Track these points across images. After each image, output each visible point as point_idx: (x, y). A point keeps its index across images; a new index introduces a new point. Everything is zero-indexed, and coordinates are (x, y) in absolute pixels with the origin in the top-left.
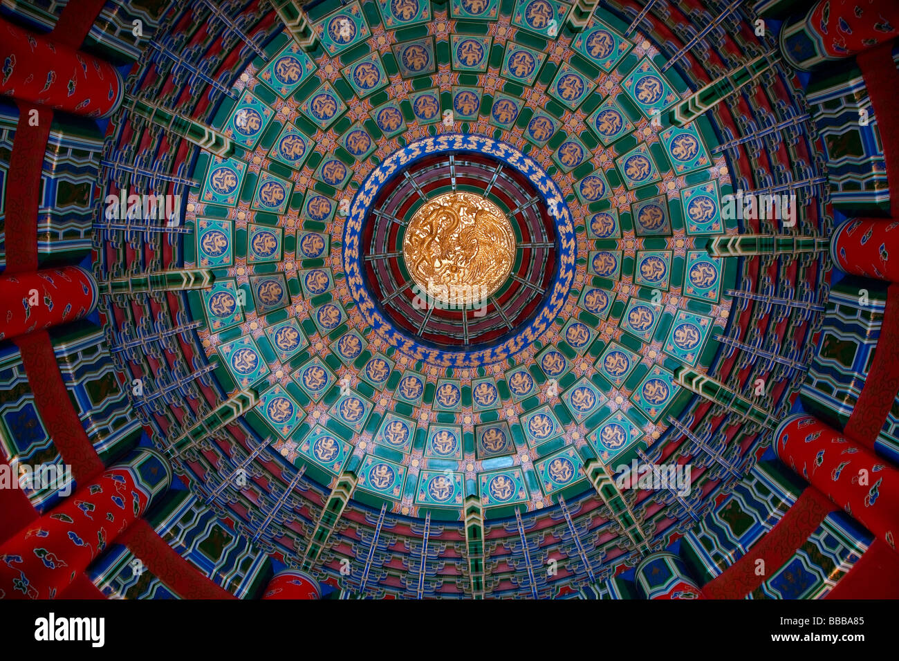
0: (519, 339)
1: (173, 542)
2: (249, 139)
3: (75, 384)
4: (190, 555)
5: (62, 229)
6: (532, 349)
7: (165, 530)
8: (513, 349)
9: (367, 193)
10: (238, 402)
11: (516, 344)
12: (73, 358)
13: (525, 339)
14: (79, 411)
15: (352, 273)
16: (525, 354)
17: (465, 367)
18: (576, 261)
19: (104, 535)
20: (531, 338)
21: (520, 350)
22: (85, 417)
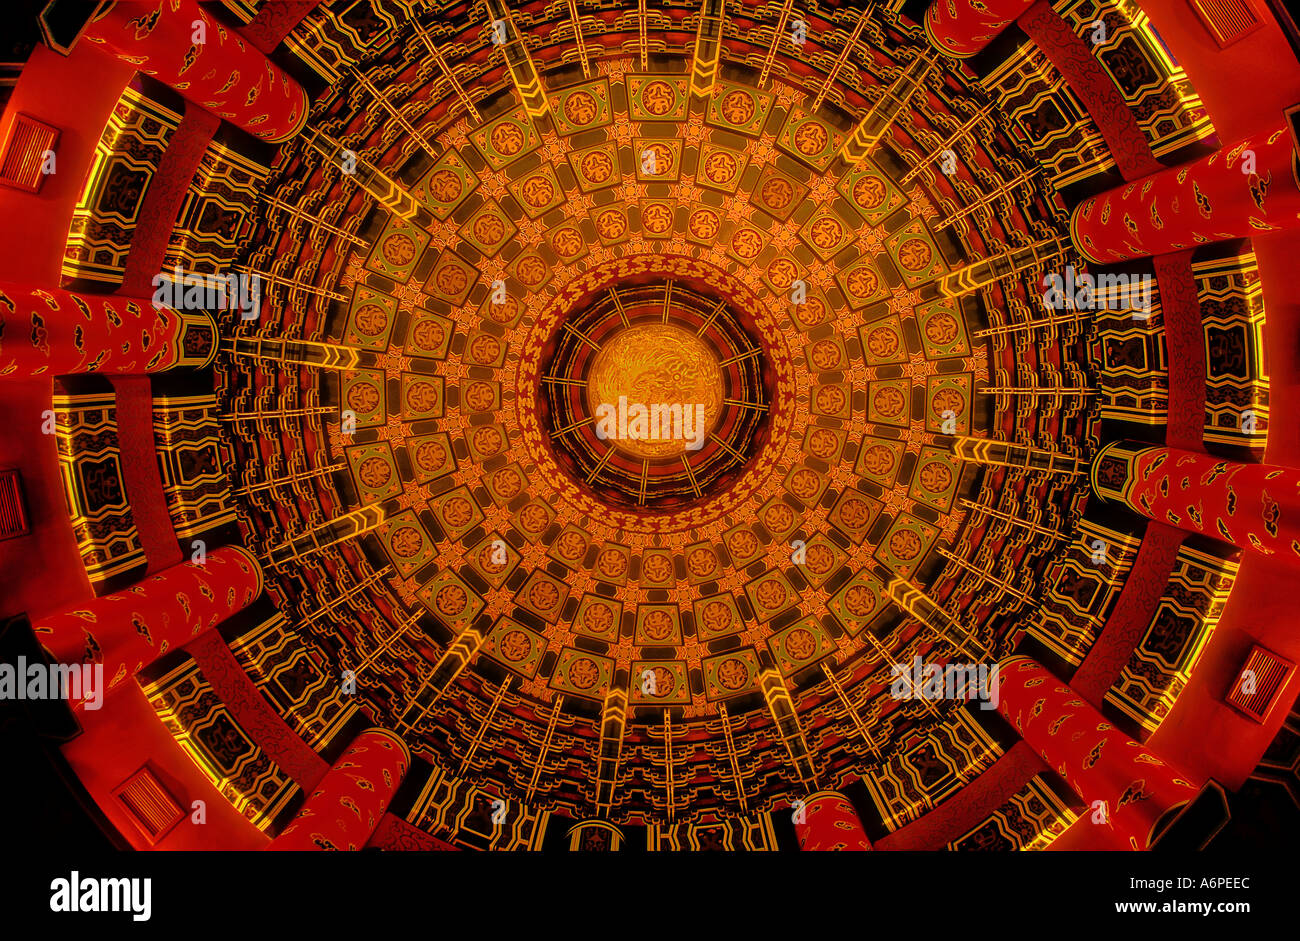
0: (671, 269)
1: (1161, 396)
2: (746, 661)
3: (1093, 618)
4: (1158, 369)
5: (966, 749)
6: (667, 248)
7: (1155, 415)
8: (685, 263)
9: (689, 519)
10: (976, 453)
11: (677, 266)
12: (1071, 640)
13: (665, 262)
14: (1116, 593)
15: (768, 462)
16: (677, 249)
17: (744, 285)
18: (556, 295)
19: (1208, 475)
20: (659, 259)
21: (678, 257)
22: (1116, 583)
